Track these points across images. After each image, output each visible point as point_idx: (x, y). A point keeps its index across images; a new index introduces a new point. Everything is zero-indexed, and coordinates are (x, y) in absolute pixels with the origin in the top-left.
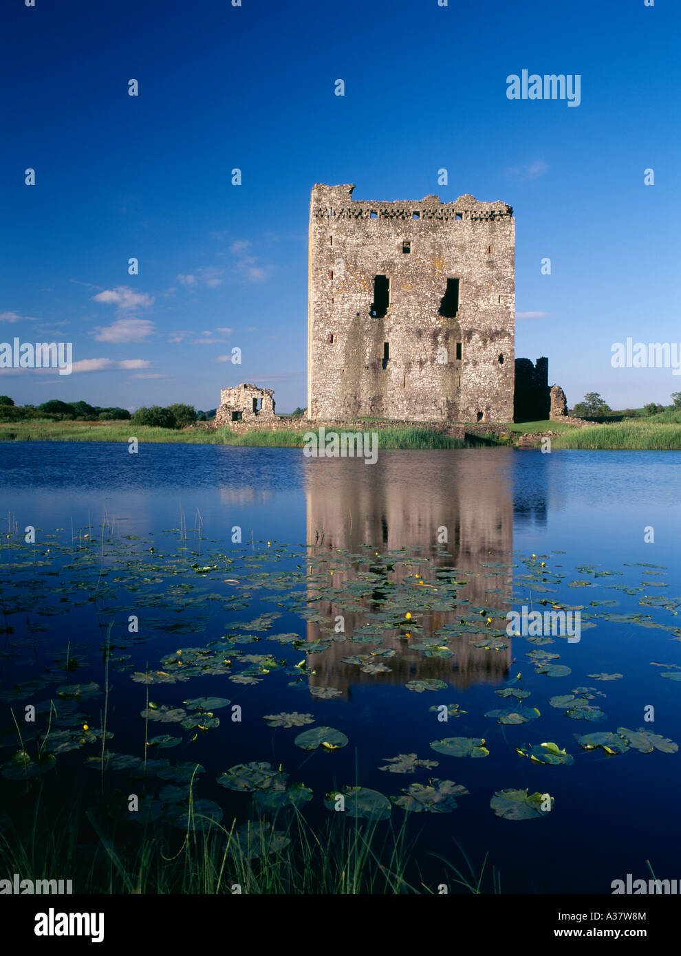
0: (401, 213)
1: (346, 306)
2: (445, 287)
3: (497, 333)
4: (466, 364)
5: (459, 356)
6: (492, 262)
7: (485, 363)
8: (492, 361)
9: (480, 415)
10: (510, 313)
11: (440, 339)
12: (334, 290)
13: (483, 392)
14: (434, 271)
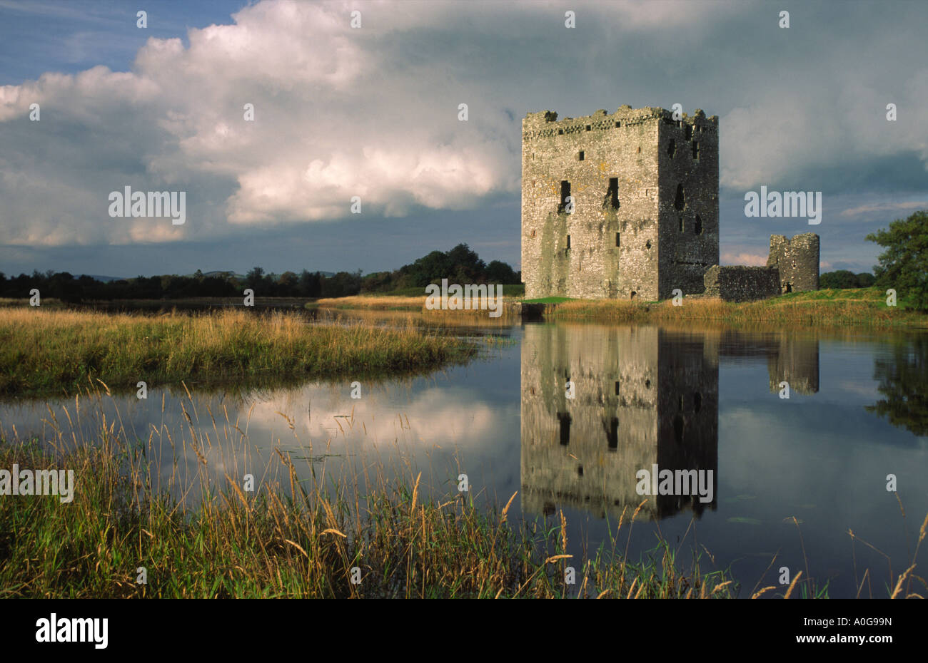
0: (578, 128)
1: (542, 208)
2: (607, 185)
3: (645, 222)
4: (622, 250)
5: (618, 244)
6: (641, 160)
7: (636, 248)
8: (641, 247)
9: (633, 293)
10: (654, 203)
11: (604, 230)
12: (535, 196)
13: (635, 274)
14: (599, 173)
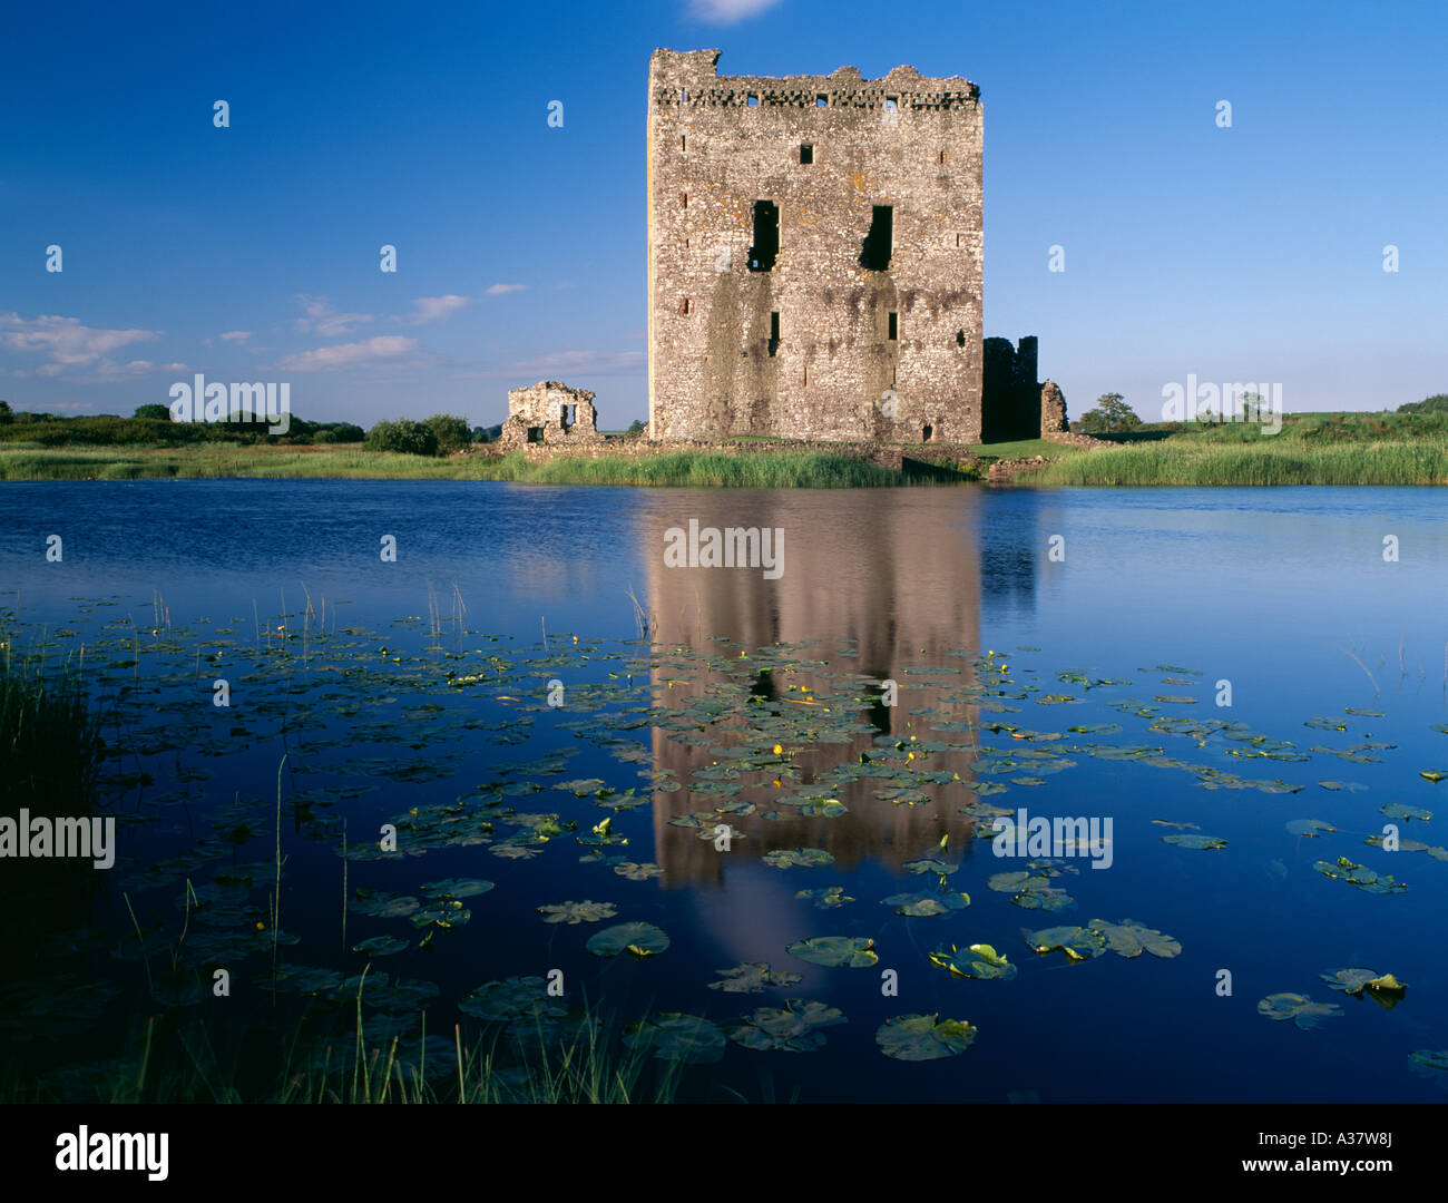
0: (798, 97)
1: (710, 252)
2: (869, 219)
3: (955, 296)
4: (904, 347)
5: (893, 335)
6: (946, 177)
7: (935, 345)
8: (947, 342)
9: (927, 431)
10: (975, 262)
11: (862, 306)
12: (689, 226)
13: (932, 393)
14: (851, 192)
